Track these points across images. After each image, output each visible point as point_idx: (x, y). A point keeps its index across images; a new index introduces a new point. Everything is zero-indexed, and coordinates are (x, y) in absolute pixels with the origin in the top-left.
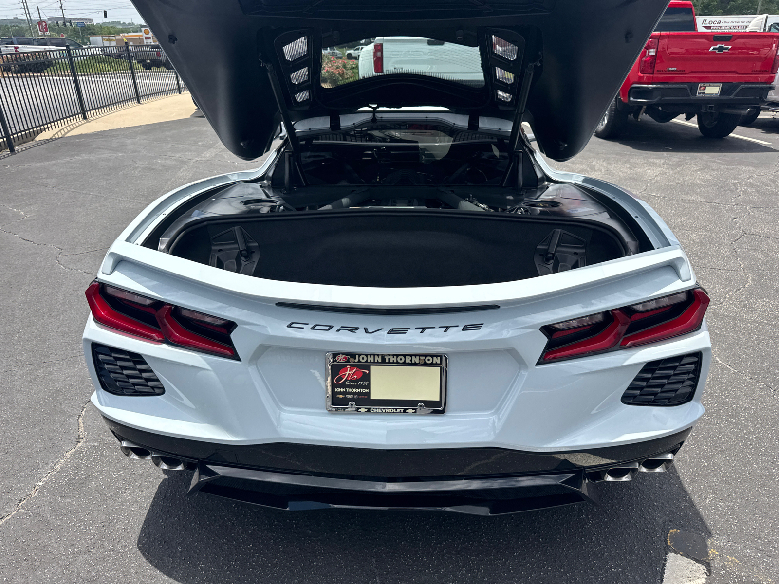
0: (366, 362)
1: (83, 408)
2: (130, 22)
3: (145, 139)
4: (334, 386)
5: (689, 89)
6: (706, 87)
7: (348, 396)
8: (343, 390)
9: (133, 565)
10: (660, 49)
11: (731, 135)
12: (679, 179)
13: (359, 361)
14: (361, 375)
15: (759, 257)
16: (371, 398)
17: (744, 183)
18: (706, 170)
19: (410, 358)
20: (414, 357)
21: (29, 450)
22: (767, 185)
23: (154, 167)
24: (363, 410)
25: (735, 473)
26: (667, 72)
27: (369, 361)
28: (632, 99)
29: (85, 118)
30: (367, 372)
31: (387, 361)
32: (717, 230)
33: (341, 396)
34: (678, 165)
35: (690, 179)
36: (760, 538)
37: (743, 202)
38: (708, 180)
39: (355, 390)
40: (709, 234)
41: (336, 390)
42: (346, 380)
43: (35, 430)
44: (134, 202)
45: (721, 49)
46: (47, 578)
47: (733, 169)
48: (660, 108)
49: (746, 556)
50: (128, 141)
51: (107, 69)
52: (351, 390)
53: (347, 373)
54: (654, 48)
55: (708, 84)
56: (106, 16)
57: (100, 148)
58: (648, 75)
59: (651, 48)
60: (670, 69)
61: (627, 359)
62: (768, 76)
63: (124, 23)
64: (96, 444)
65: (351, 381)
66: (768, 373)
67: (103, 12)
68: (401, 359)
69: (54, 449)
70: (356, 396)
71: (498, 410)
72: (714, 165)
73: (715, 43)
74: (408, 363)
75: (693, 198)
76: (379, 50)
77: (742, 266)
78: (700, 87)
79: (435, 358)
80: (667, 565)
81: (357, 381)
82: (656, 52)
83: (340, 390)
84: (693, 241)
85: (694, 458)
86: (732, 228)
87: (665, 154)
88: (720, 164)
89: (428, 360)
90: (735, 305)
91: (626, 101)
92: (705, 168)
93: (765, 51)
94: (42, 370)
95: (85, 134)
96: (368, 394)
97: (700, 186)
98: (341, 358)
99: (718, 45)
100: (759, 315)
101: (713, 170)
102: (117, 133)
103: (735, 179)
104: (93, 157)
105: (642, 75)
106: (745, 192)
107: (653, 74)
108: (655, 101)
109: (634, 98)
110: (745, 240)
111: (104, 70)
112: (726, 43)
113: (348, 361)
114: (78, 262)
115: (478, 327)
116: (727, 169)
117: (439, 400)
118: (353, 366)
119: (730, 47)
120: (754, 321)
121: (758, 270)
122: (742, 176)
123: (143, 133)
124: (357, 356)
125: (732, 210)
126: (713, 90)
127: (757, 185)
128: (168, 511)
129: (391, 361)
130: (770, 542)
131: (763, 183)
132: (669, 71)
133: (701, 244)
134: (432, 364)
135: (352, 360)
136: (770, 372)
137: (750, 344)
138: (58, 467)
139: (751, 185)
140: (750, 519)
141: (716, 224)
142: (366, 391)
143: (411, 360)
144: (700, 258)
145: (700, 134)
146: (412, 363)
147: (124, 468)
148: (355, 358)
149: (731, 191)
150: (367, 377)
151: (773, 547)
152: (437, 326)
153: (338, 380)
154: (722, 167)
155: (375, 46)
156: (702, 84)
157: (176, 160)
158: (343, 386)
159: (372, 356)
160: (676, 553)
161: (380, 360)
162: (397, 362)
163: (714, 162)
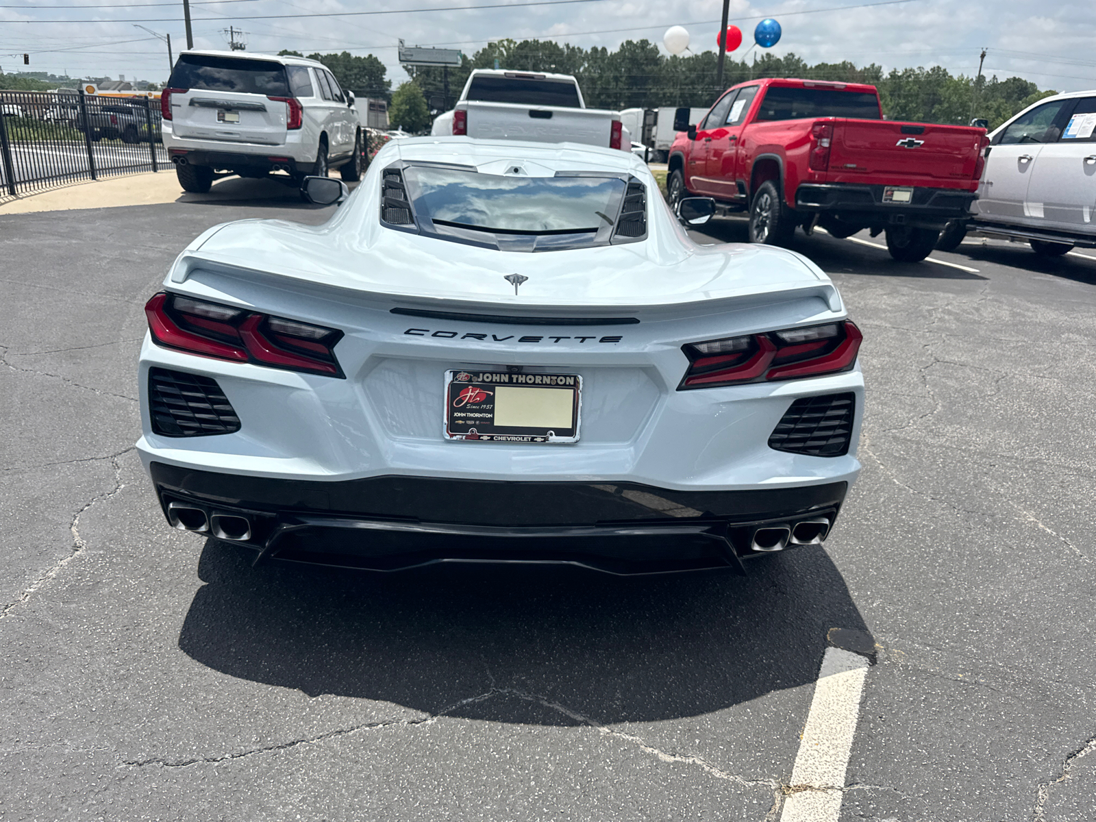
0: (491, 382)
1: (75, 517)
2: (63, 75)
3: (109, 225)
4: (452, 410)
5: (872, 193)
6: (893, 191)
7: (469, 422)
8: (463, 415)
9: (174, 664)
10: (835, 139)
11: (927, 259)
12: (859, 303)
13: (483, 381)
14: (484, 398)
15: (952, 384)
16: (495, 424)
17: (940, 310)
18: (895, 295)
19: (540, 378)
20: (544, 377)
21: (7, 558)
22: (968, 313)
23: (129, 259)
24: (485, 438)
25: (907, 581)
26: (844, 170)
27: (494, 380)
28: (800, 202)
29: (12, 192)
30: (492, 394)
31: (515, 381)
32: (904, 356)
33: (460, 422)
34: (860, 288)
35: (873, 303)
36: (931, 635)
37: (938, 329)
38: (894, 306)
39: (477, 415)
40: (893, 360)
41: (455, 414)
42: (467, 403)
43: (10, 538)
44: (106, 298)
45: (911, 143)
46: (60, 677)
47: (928, 295)
48: (837, 217)
49: (914, 649)
50: (84, 226)
51: (32, 136)
52: (472, 415)
53: (469, 395)
54: (827, 138)
55: (896, 188)
56: (26, 61)
57: (41, 233)
58: (822, 172)
59: (824, 137)
60: (849, 165)
61: (774, 390)
62: (970, 181)
63: (53, 76)
64: (101, 552)
65: (473, 404)
66: (952, 494)
67: (23, 56)
68: (530, 379)
69: (43, 555)
70: (478, 422)
71: (635, 441)
72: (905, 290)
73: (904, 135)
74: (538, 384)
75: (876, 323)
76: (461, 120)
77: (932, 393)
78: (887, 191)
79: (568, 378)
80: (826, 656)
81: (479, 404)
82: (830, 143)
83: (459, 415)
84: (874, 366)
85: (862, 568)
86: (922, 354)
87: (843, 275)
88: (913, 289)
89: (561, 381)
90: (919, 430)
91: (793, 205)
92: (893, 292)
93: (965, 150)
94: (7, 477)
95: (15, 215)
96: (492, 419)
97: (885, 311)
98: (462, 377)
99: (908, 139)
100: (947, 440)
101: (903, 295)
102: (66, 216)
103: (930, 305)
104: (31, 242)
105: (812, 172)
106: (941, 320)
107: (826, 170)
108: (829, 205)
109: (803, 201)
110: (937, 367)
111: (28, 137)
112: (918, 136)
113: (470, 381)
114: (35, 362)
115: (616, 339)
116: (921, 295)
117: (571, 427)
118: (475, 387)
119: (922, 142)
120: (941, 446)
121: (951, 397)
122: (939, 303)
123: (103, 218)
124: (481, 375)
125: (923, 336)
126: (903, 196)
127: (956, 313)
128: (213, 615)
129: (520, 381)
130: (940, 639)
131: (964, 311)
132: (846, 168)
133: (883, 369)
134: (565, 386)
135: (475, 379)
136: (955, 493)
137: (934, 467)
138: (52, 574)
139: (950, 313)
140: (921, 619)
141: (902, 350)
142: (491, 416)
143: (542, 381)
144: (881, 384)
145: (889, 256)
146: (542, 384)
147: (144, 575)
148: (479, 377)
149: (924, 317)
150: (491, 400)
151: (944, 642)
152: (573, 337)
153: (458, 403)
154: (915, 292)
155: (456, 114)
156: (889, 188)
157: (160, 252)
158: (463, 410)
159: (498, 375)
160: (835, 647)
161: (507, 380)
162: (526, 383)
163: (905, 286)
